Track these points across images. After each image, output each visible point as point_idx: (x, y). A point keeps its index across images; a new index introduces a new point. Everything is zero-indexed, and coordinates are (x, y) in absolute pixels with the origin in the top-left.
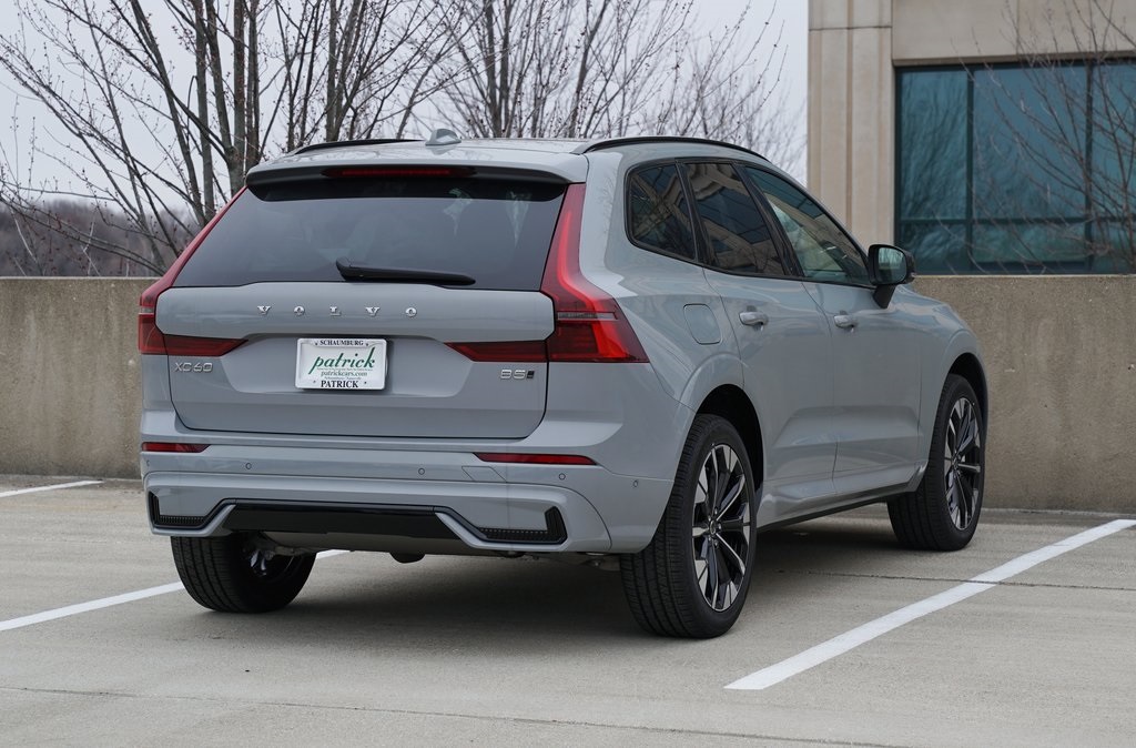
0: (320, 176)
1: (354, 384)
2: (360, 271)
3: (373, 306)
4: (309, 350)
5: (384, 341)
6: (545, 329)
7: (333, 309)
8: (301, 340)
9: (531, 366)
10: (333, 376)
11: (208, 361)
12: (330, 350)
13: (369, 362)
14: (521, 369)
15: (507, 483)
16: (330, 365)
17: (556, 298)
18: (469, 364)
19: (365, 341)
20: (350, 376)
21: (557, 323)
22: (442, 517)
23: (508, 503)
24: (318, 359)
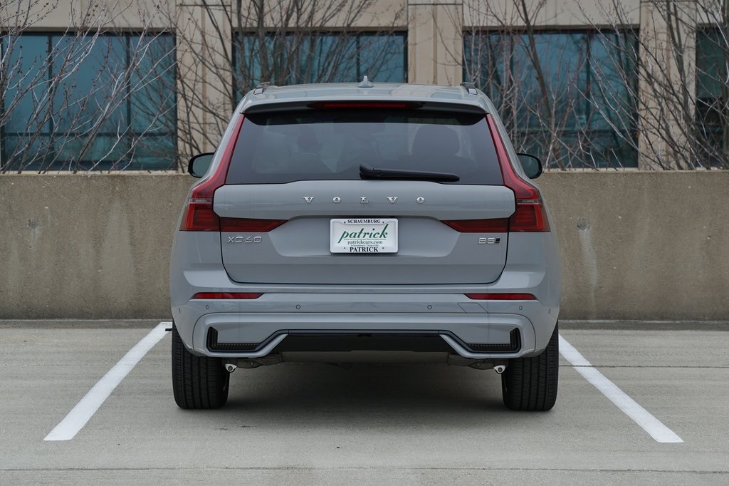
0: (305, 108)
1: (375, 249)
2: (380, 172)
3: (393, 196)
4: (338, 226)
5: (396, 220)
6: (509, 210)
7: (363, 199)
8: (332, 220)
9: (498, 235)
10: (357, 244)
11: (258, 236)
12: (353, 227)
13: (383, 234)
14: (491, 237)
15: (488, 313)
16: (354, 237)
17: (515, 190)
18: (456, 235)
19: (382, 220)
20: (370, 244)
21: (516, 206)
22: (444, 337)
23: (489, 326)
24: (345, 232)
